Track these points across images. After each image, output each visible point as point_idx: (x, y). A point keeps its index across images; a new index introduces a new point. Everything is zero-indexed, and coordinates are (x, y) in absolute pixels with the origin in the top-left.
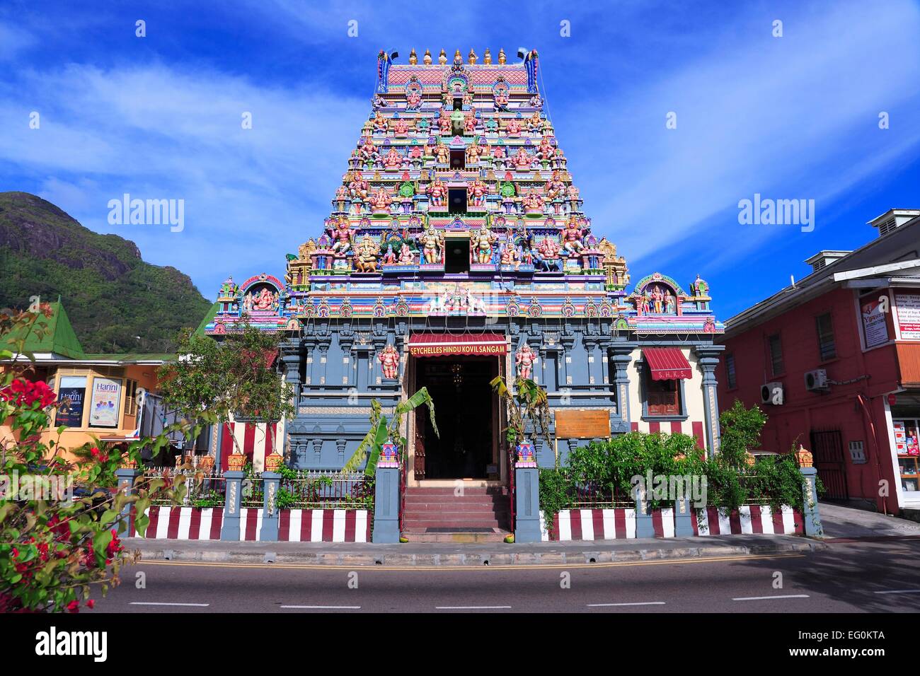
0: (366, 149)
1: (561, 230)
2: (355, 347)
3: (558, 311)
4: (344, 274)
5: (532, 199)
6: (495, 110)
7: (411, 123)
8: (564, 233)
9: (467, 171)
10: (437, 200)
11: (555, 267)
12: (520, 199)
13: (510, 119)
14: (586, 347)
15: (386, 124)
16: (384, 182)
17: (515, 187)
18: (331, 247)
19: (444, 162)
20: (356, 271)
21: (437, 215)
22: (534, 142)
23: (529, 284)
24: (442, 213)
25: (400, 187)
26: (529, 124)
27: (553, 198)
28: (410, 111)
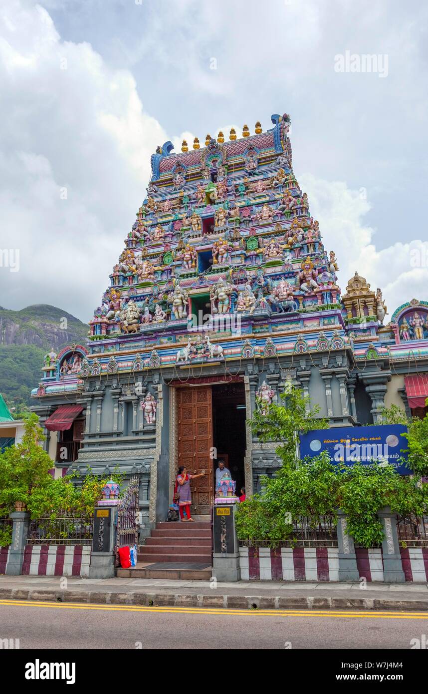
0: (138, 231)
1: (297, 273)
2: (122, 399)
3: (291, 348)
4: (116, 337)
5: (271, 248)
6: (245, 176)
7: (176, 202)
8: (300, 275)
9: (215, 233)
10: (188, 264)
11: (289, 308)
12: (262, 250)
13: (257, 181)
14: (323, 380)
15: (156, 207)
16: (149, 256)
17: (258, 240)
18: (105, 316)
19: (197, 228)
20: (122, 333)
21: (187, 276)
22: (276, 197)
23: (267, 326)
24: (191, 274)
25: (162, 257)
26: (274, 182)
27: (292, 244)
28: (175, 192)
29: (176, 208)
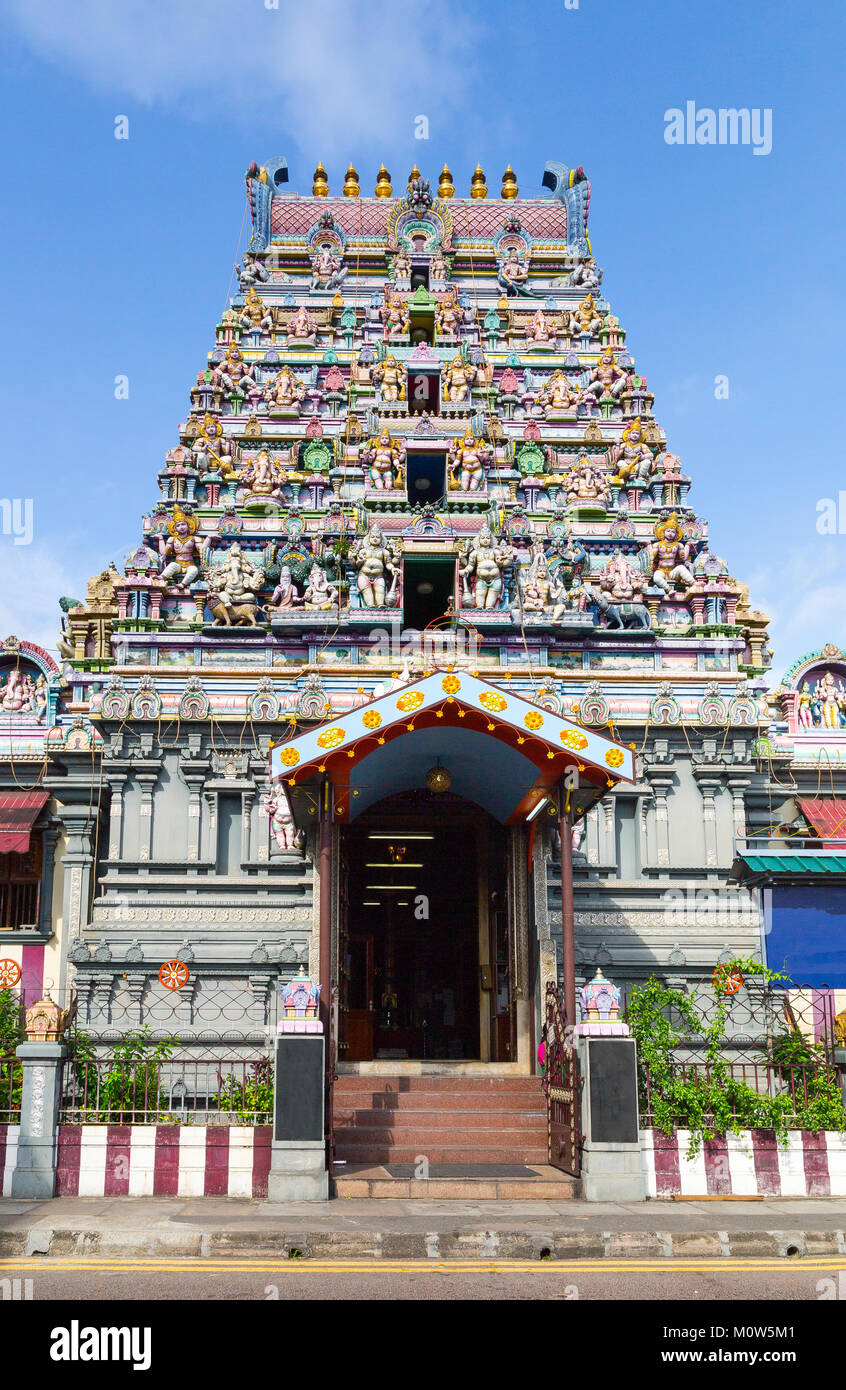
0: (226, 370)
1: (644, 545)
2: (211, 784)
3: (642, 711)
4: (188, 631)
5: (584, 477)
6: (500, 294)
7: (322, 317)
8: (651, 550)
9: (444, 417)
10: (382, 477)
11: (633, 621)
12: (558, 479)
13: (532, 312)
14: (700, 787)
15: (268, 319)
16: (267, 440)
17: (546, 455)
18: (159, 573)
19: (396, 397)
20: (213, 624)
21: (383, 507)
22: (583, 361)
23: (579, 655)
24: (393, 504)
25: (302, 450)
26: (573, 323)
27: (627, 477)
28: (319, 291)
29: (326, 334)
